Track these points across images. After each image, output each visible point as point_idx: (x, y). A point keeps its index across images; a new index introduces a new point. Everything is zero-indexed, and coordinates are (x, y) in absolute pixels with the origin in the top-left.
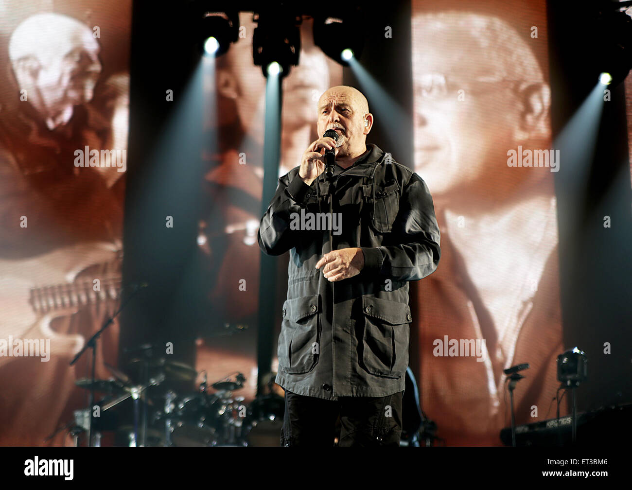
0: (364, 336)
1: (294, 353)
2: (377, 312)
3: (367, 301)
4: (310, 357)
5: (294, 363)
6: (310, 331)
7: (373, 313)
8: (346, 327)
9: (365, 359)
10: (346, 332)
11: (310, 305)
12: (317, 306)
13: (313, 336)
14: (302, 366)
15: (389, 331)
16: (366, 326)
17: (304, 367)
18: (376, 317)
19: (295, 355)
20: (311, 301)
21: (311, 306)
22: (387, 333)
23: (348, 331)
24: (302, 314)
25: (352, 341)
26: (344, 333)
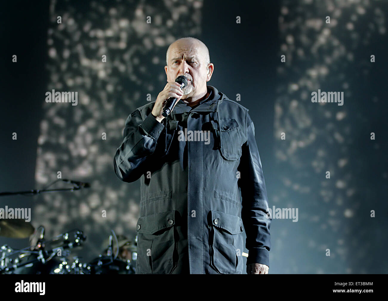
0: (214, 243)
1: (154, 260)
2: (223, 223)
3: (215, 214)
4: (169, 262)
5: (155, 268)
6: (168, 241)
7: (219, 225)
8: (199, 236)
9: (215, 262)
10: (199, 239)
11: (167, 219)
12: (174, 220)
13: (171, 245)
14: (163, 271)
15: (230, 239)
16: (214, 234)
17: (165, 271)
18: (222, 228)
19: (155, 262)
20: (168, 216)
21: (169, 220)
22: (229, 241)
23: (200, 239)
24: (160, 227)
25: (204, 247)
26: (197, 240)
